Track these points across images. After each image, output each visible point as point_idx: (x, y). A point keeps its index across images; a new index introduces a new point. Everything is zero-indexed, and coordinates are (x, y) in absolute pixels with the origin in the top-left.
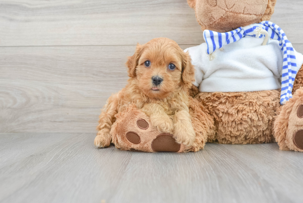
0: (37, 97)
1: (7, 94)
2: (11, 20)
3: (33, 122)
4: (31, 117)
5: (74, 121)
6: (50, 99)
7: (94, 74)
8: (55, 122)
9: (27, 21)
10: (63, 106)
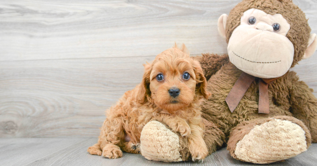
0: (53, 106)
1: (27, 103)
2: (31, 36)
3: (52, 128)
4: (48, 125)
5: (88, 128)
6: (65, 108)
7: (104, 85)
8: (71, 128)
9: (44, 37)
10: (77, 114)
